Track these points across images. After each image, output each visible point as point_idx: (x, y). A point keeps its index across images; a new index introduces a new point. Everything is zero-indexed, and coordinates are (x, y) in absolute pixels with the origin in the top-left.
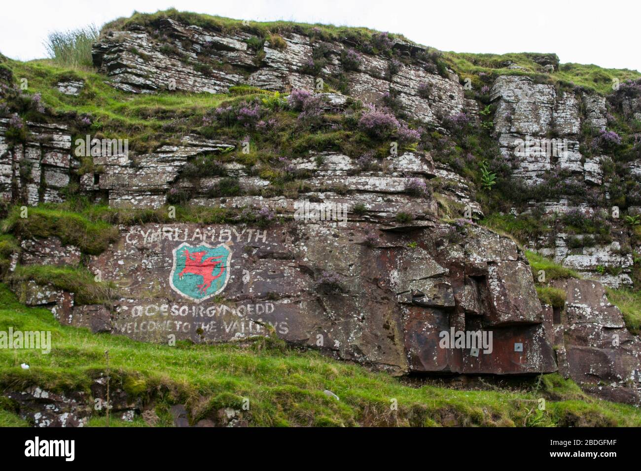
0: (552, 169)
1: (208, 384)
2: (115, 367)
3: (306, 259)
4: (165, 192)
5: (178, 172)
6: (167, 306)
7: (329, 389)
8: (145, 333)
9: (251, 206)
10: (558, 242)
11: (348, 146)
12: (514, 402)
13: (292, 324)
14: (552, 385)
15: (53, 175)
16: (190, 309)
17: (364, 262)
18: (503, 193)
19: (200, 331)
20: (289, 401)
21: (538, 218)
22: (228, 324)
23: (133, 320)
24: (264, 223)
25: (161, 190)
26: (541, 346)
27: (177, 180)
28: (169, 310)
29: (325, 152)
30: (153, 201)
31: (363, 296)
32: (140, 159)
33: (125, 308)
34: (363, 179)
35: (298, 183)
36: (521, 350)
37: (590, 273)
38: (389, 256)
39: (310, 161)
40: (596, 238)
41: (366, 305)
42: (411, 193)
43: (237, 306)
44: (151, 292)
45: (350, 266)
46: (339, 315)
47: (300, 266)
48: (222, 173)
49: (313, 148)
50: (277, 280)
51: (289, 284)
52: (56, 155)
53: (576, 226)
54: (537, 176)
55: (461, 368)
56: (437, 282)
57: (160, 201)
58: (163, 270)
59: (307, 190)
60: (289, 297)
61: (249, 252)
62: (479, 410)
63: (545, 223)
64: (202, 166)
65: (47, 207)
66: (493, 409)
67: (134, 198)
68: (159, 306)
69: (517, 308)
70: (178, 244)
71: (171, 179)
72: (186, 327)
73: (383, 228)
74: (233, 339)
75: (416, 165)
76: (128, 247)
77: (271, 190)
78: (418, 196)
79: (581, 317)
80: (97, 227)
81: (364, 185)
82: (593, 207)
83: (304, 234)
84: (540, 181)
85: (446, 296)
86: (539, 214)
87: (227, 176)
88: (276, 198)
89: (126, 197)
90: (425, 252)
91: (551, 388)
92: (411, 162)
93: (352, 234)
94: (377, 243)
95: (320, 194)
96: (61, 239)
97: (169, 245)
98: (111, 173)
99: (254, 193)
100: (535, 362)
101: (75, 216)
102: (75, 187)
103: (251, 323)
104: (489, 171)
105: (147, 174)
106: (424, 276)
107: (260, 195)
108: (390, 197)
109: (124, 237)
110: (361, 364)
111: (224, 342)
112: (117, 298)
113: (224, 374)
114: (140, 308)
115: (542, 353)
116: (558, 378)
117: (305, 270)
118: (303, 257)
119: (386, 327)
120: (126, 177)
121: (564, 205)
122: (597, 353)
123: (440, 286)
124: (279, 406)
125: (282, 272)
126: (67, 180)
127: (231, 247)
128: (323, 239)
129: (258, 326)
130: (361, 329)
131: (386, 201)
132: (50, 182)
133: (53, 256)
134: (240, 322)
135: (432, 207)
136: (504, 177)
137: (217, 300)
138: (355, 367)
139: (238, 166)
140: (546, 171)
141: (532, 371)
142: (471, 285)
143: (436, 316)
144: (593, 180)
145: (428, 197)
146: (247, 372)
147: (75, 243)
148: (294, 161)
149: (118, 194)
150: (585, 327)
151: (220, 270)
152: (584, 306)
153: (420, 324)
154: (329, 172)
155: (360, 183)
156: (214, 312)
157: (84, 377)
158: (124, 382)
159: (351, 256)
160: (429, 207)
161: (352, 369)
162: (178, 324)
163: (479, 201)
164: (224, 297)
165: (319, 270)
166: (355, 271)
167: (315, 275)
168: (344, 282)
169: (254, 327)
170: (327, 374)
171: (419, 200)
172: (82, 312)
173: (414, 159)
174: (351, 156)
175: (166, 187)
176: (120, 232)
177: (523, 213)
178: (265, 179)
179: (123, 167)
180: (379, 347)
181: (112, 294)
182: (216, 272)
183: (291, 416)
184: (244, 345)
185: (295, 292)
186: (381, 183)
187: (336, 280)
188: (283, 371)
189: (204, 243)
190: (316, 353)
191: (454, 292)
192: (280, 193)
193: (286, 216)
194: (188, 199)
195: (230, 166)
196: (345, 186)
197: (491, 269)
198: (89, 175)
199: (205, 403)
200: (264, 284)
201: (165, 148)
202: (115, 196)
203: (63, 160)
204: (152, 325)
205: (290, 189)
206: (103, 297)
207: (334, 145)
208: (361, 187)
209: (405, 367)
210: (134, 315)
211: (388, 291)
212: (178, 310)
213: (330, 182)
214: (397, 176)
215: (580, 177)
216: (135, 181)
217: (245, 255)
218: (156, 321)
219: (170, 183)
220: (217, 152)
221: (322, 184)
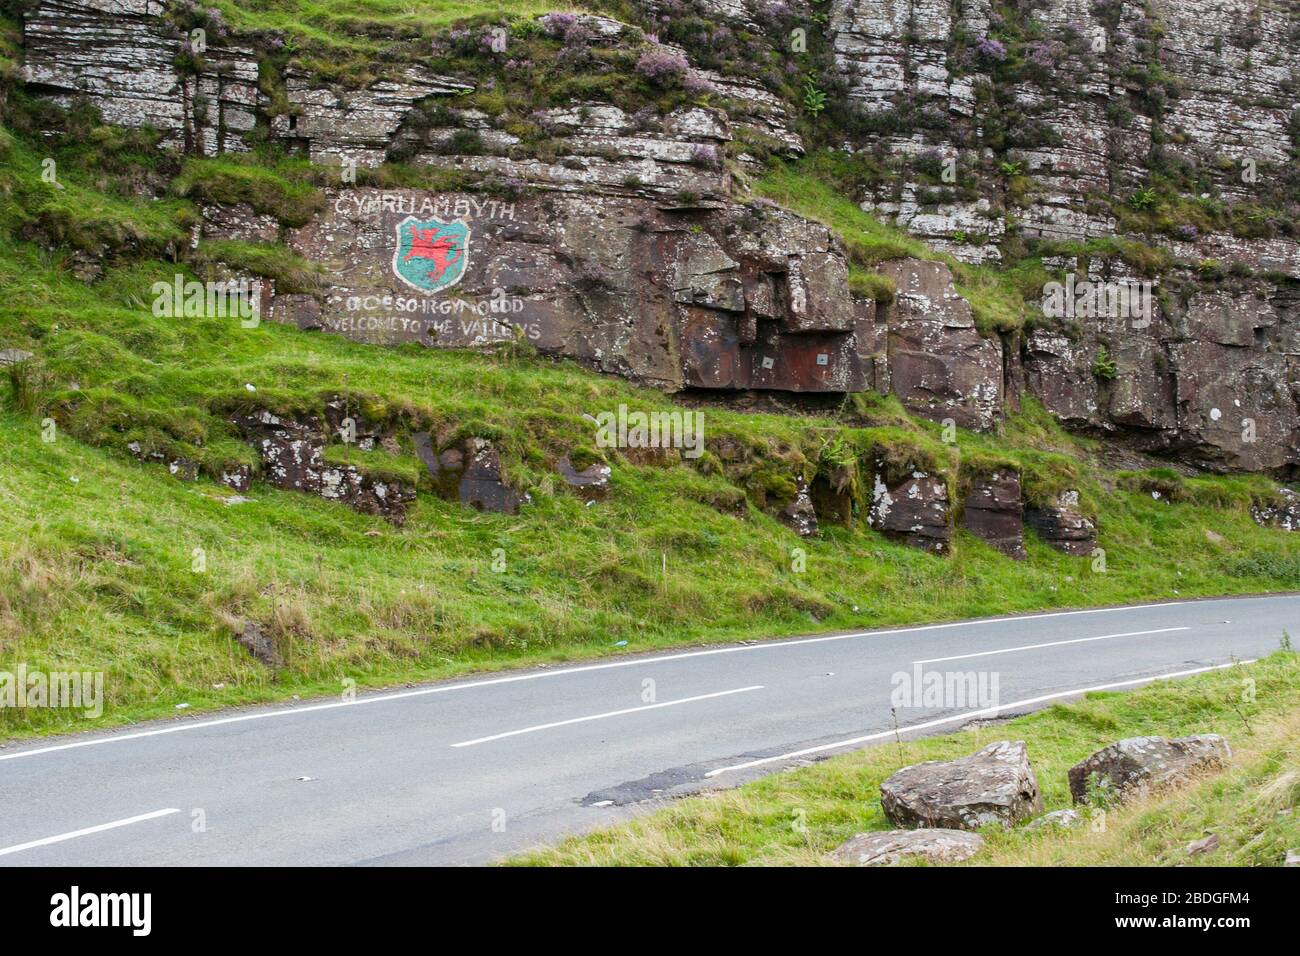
0: (906, 90)
1: (455, 409)
2: (350, 389)
3: (563, 245)
4: (384, 146)
5: (401, 120)
6: (391, 298)
7: (589, 413)
8: (364, 332)
9: (496, 170)
10: (905, 195)
11: (620, 96)
12: (807, 431)
13: (545, 326)
14: (864, 405)
15: (234, 115)
16: (420, 303)
17: (635, 252)
18: (835, 121)
19: (432, 332)
20: (543, 427)
21: (880, 160)
22: (467, 324)
23: (348, 315)
24: (510, 195)
25: (379, 144)
26: (850, 359)
27: (399, 130)
28: (393, 304)
29: (591, 102)
30: (368, 157)
31: (633, 294)
32: (350, 97)
33: (338, 299)
34: (639, 142)
35: (558, 142)
36: (825, 363)
37: (945, 241)
38: (665, 243)
39: (571, 113)
40: (957, 193)
41: (636, 305)
42: (698, 164)
43: (478, 301)
44: (370, 279)
45: (619, 256)
46: (602, 317)
47: (556, 253)
48: (457, 123)
49: (576, 96)
50: (527, 270)
51: (542, 275)
52: (238, 89)
53: (930, 173)
54: (884, 98)
55: (750, 383)
56: (724, 279)
57: (378, 158)
58: (384, 251)
59: (567, 152)
60: (541, 292)
61: (492, 231)
62: (764, 441)
63: (889, 168)
64: (432, 115)
65: (228, 159)
66: (781, 439)
67: (343, 151)
68: (381, 298)
69: (821, 313)
70: (402, 217)
71: (392, 130)
72: (415, 326)
73: (661, 207)
74: (473, 343)
75: (707, 127)
76: (338, 219)
77: (522, 151)
78: (707, 169)
79: (916, 312)
80: (298, 192)
81: (639, 150)
82: (958, 147)
83: (562, 212)
84: (888, 105)
85: (735, 297)
86: (882, 153)
87: (465, 127)
88: (527, 161)
89: (333, 149)
90: (711, 239)
91: (862, 409)
92: (700, 122)
93: (622, 214)
94: (653, 227)
95: (582, 158)
96: (253, 207)
97: (392, 219)
98: (312, 115)
99: (499, 153)
100: (841, 379)
101: (270, 176)
102: (264, 132)
103: (495, 324)
104: (815, 89)
105: (359, 119)
106: (709, 270)
107: (506, 156)
108: (672, 167)
109: (333, 204)
110: (626, 379)
111: (462, 347)
112: (328, 286)
113: (471, 397)
114: (357, 299)
115: (851, 368)
116: (874, 395)
117: (561, 258)
118: (560, 242)
119: (659, 332)
120: (332, 121)
121: (918, 142)
122: (932, 361)
123: (728, 283)
124: (532, 433)
125: (534, 260)
126: (252, 121)
127: (470, 224)
128: (585, 219)
129: (504, 328)
130: (628, 335)
131: (666, 173)
132: (231, 124)
133: (243, 229)
134: (481, 322)
135: (724, 183)
136: (838, 98)
137: (452, 293)
138: (619, 383)
139: (479, 115)
140: (897, 91)
141: (837, 389)
142: (766, 283)
143: (721, 321)
144: (960, 109)
145: (719, 170)
146: (496, 393)
147: (271, 212)
148: (551, 112)
149: (322, 145)
150: (920, 325)
151: (455, 253)
152: (922, 297)
153: (701, 329)
154: (596, 130)
155: (633, 147)
156: (449, 308)
157: (317, 400)
158: (361, 407)
159: (620, 243)
160: (720, 183)
161: (616, 386)
162: (405, 322)
163: (798, 131)
164: (460, 290)
165: (580, 260)
166: (624, 263)
167: (574, 266)
168: (610, 276)
169: (498, 330)
170: (586, 394)
171: (708, 174)
172: (285, 303)
173: (705, 118)
174: (625, 110)
175: (385, 140)
176: (327, 196)
177: (861, 151)
178: (513, 134)
179: (327, 107)
180: (650, 358)
181: (322, 281)
182: (451, 255)
183: (544, 445)
184: (486, 352)
185: (549, 287)
186: (662, 148)
187: (601, 275)
188: (536, 391)
189: (435, 218)
190: (573, 364)
191: (745, 292)
192: (532, 155)
193: (539, 186)
194: (414, 155)
195: (468, 114)
196: (615, 149)
197: (792, 264)
198: (283, 116)
199: (452, 432)
200: (512, 274)
201: (382, 85)
202: (318, 148)
203: (248, 95)
204: (372, 322)
205: (545, 150)
206: (310, 284)
207: (603, 93)
208: (635, 153)
209: (680, 382)
210: (349, 309)
211: (663, 287)
212: (405, 304)
213: (596, 143)
214: (681, 141)
215: (944, 104)
216: (344, 128)
217: (487, 236)
218: (377, 318)
219: (391, 135)
220: (451, 95)
221: (586, 145)
